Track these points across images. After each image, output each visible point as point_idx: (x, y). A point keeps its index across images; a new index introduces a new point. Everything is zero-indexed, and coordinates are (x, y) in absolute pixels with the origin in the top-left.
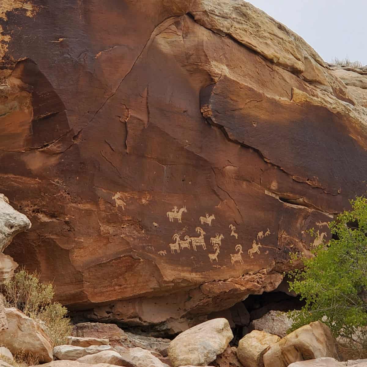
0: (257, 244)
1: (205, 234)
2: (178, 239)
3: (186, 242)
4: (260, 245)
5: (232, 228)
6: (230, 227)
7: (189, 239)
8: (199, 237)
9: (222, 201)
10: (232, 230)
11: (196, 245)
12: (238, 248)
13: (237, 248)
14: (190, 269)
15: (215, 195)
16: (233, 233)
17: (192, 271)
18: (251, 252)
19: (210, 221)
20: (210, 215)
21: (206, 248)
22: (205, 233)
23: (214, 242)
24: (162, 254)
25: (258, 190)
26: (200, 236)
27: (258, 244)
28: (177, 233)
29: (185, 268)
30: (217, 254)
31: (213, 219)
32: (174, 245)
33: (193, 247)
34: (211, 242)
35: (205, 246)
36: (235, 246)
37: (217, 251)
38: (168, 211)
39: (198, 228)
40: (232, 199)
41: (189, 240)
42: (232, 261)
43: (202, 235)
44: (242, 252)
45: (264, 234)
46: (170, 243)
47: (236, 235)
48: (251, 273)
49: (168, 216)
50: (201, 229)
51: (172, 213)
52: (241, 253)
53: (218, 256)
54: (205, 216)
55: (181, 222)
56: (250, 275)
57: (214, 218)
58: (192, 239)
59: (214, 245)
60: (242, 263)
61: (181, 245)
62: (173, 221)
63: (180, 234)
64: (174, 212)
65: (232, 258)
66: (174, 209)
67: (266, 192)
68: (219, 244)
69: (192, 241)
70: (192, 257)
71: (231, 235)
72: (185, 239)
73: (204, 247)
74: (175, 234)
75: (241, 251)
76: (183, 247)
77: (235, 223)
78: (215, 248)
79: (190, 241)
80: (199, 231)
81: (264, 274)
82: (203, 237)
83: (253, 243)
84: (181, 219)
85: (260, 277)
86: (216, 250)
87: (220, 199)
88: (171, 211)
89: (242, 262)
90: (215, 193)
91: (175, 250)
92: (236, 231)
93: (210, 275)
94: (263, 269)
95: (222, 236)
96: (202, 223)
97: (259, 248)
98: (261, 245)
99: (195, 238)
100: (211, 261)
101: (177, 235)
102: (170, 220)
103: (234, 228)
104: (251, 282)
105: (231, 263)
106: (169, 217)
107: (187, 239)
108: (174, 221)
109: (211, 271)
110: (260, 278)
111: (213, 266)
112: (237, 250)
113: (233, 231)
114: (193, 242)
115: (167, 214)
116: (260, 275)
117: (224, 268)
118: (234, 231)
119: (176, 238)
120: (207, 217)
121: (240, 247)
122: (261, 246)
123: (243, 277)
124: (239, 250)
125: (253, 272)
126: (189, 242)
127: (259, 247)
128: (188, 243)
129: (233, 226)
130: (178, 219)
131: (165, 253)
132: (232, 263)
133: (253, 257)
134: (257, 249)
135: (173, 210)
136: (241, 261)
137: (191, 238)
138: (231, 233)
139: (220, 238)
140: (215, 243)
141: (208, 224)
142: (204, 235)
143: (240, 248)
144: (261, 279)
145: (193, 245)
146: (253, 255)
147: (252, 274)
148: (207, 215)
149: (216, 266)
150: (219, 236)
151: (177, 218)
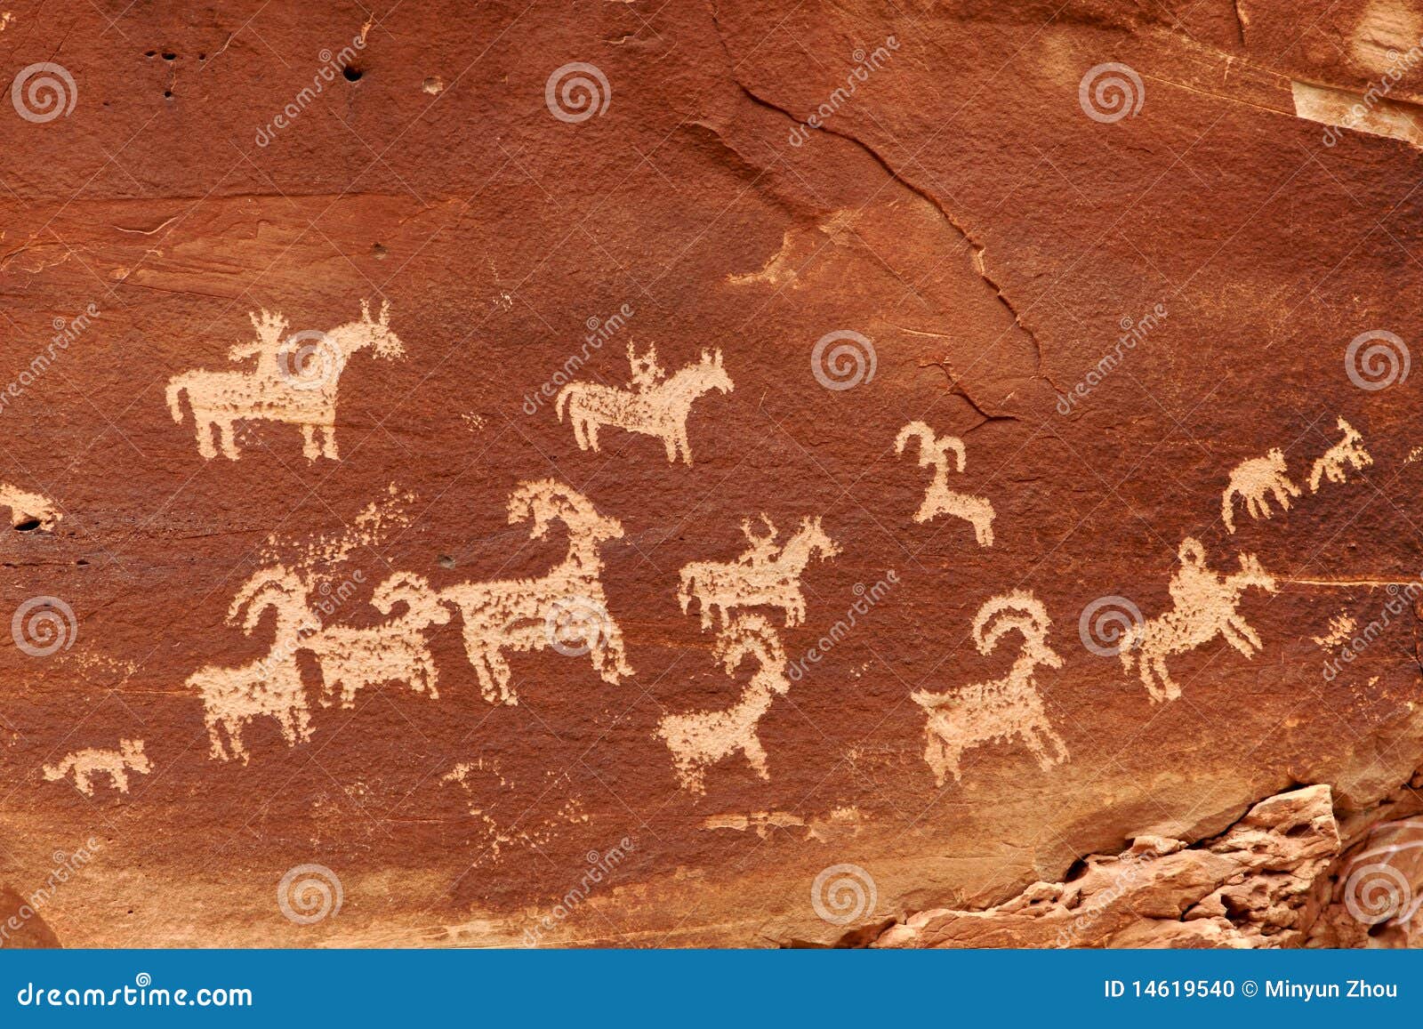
0: (1222, 565)
1: (620, 534)
2: (294, 613)
3: (386, 632)
4: (1255, 575)
5: (933, 450)
6: (900, 444)
7: (433, 597)
8: (542, 573)
9: (808, 220)
10: (932, 469)
11: (505, 651)
12: (1005, 625)
13: (986, 629)
14: (427, 882)
15: (718, 178)
16: (938, 500)
17: (460, 902)
18: (1158, 652)
19: (682, 410)
20: (672, 362)
21: (630, 661)
22: (616, 530)
23: (726, 600)
24: (100, 779)
25: (1217, 96)
26: (560, 559)
27: (1235, 568)
28: (289, 558)
29: (377, 884)
30: (754, 707)
31: (715, 390)
32: (241, 677)
33: (472, 670)
34: (685, 601)
35: (617, 644)
36: (973, 610)
37: (758, 681)
38: (178, 371)
39: (534, 488)
40: (921, 194)
41: (426, 609)
42: (932, 755)
43: (583, 547)
44: (1055, 662)
45: (1296, 472)
46: (197, 663)
47: (979, 514)
48: (1157, 837)
49: (177, 416)
50: (574, 498)
51: (235, 379)
52: (1041, 672)
53: (765, 728)
54: (619, 377)
55: (331, 452)
56: (1147, 852)
57: (725, 384)
58: (467, 595)
59: (717, 627)
60: (1046, 764)
61: (326, 664)
62: (233, 454)
63: (319, 567)
64: (249, 365)
65: (939, 724)
66: (252, 336)
67: (1308, 104)
68: (774, 614)
69: (457, 622)
70: (461, 771)
71: (925, 514)
72: (385, 609)
73: (609, 663)
74: (263, 577)
75: (1037, 651)
76: (352, 684)
77: (957, 404)
78: (734, 656)
79: (443, 618)
80: (544, 513)
81: (1299, 830)
82: (592, 566)
83: (1178, 565)
84: (339, 424)
85: (1259, 860)
86: (750, 666)
87: (784, 205)
88: (220, 363)
89: (1048, 743)
90: (718, 153)
91: (261, 730)
92: (967, 473)
93: (679, 908)
94: (1296, 785)
95: (813, 538)
96: (586, 440)
97: (1250, 604)
98: (1269, 566)
99: (501, 588)
100: (692, 781)
101: (292, 581)
102: (207, 451)
103: (950, 453)
104: (1158, 918)
105: (925, 769)
106: (190, 420)
107: (401, 609)
108: (246, 451)
109: (680, 874)
110: (1267, 871)
111: (714, 824)
112: (986, 646)
113: (940, 481)
114: (471, 626)
115: (172, 399)
116: (1259, 848)
117: (846, 825)
118: (952, 474)
119: (270, 614)
120: (645, 379)
121: (1024, 613)
122: (1268, 583)
123: (1070, 890)
124: (1012, 645)
125: (1181, 826)
126: (431, 630)
127: (1250, 593)
128: (418, 639)
129: (939, 436)
130: (295, 428)
131: (127, 770)
132: (938, 770)
133: (1174, 692)
134: (1228, 611)
135: (239, 352)
136: (1035, 745)
137: (448, 594)
138: (922, 496)
139: (796, 557)
140: (734, 613)
141: (658, 442)
142: (605, 550)
143: (1025, 627)
144: (1273, 884)
145: (474, 658)
146: (1173, 676)
147: (1164, 846)
148: (644, 367)
149: (740, 823)
150: (781, 542)
151: (289, 416)
